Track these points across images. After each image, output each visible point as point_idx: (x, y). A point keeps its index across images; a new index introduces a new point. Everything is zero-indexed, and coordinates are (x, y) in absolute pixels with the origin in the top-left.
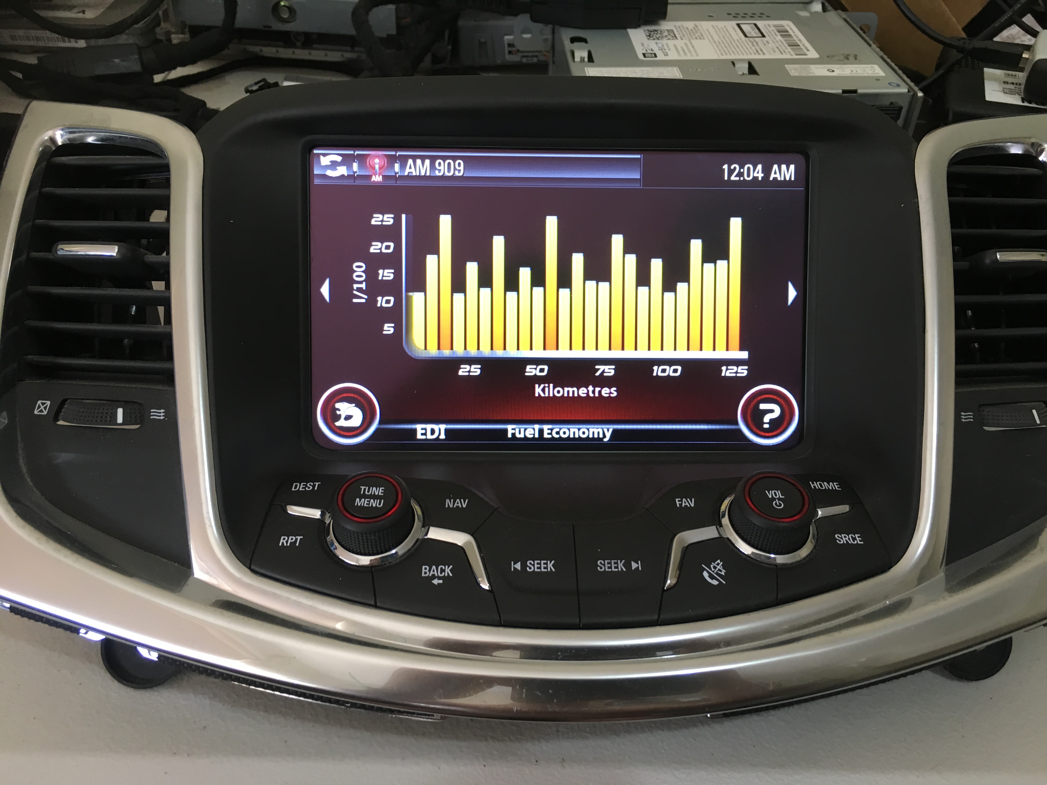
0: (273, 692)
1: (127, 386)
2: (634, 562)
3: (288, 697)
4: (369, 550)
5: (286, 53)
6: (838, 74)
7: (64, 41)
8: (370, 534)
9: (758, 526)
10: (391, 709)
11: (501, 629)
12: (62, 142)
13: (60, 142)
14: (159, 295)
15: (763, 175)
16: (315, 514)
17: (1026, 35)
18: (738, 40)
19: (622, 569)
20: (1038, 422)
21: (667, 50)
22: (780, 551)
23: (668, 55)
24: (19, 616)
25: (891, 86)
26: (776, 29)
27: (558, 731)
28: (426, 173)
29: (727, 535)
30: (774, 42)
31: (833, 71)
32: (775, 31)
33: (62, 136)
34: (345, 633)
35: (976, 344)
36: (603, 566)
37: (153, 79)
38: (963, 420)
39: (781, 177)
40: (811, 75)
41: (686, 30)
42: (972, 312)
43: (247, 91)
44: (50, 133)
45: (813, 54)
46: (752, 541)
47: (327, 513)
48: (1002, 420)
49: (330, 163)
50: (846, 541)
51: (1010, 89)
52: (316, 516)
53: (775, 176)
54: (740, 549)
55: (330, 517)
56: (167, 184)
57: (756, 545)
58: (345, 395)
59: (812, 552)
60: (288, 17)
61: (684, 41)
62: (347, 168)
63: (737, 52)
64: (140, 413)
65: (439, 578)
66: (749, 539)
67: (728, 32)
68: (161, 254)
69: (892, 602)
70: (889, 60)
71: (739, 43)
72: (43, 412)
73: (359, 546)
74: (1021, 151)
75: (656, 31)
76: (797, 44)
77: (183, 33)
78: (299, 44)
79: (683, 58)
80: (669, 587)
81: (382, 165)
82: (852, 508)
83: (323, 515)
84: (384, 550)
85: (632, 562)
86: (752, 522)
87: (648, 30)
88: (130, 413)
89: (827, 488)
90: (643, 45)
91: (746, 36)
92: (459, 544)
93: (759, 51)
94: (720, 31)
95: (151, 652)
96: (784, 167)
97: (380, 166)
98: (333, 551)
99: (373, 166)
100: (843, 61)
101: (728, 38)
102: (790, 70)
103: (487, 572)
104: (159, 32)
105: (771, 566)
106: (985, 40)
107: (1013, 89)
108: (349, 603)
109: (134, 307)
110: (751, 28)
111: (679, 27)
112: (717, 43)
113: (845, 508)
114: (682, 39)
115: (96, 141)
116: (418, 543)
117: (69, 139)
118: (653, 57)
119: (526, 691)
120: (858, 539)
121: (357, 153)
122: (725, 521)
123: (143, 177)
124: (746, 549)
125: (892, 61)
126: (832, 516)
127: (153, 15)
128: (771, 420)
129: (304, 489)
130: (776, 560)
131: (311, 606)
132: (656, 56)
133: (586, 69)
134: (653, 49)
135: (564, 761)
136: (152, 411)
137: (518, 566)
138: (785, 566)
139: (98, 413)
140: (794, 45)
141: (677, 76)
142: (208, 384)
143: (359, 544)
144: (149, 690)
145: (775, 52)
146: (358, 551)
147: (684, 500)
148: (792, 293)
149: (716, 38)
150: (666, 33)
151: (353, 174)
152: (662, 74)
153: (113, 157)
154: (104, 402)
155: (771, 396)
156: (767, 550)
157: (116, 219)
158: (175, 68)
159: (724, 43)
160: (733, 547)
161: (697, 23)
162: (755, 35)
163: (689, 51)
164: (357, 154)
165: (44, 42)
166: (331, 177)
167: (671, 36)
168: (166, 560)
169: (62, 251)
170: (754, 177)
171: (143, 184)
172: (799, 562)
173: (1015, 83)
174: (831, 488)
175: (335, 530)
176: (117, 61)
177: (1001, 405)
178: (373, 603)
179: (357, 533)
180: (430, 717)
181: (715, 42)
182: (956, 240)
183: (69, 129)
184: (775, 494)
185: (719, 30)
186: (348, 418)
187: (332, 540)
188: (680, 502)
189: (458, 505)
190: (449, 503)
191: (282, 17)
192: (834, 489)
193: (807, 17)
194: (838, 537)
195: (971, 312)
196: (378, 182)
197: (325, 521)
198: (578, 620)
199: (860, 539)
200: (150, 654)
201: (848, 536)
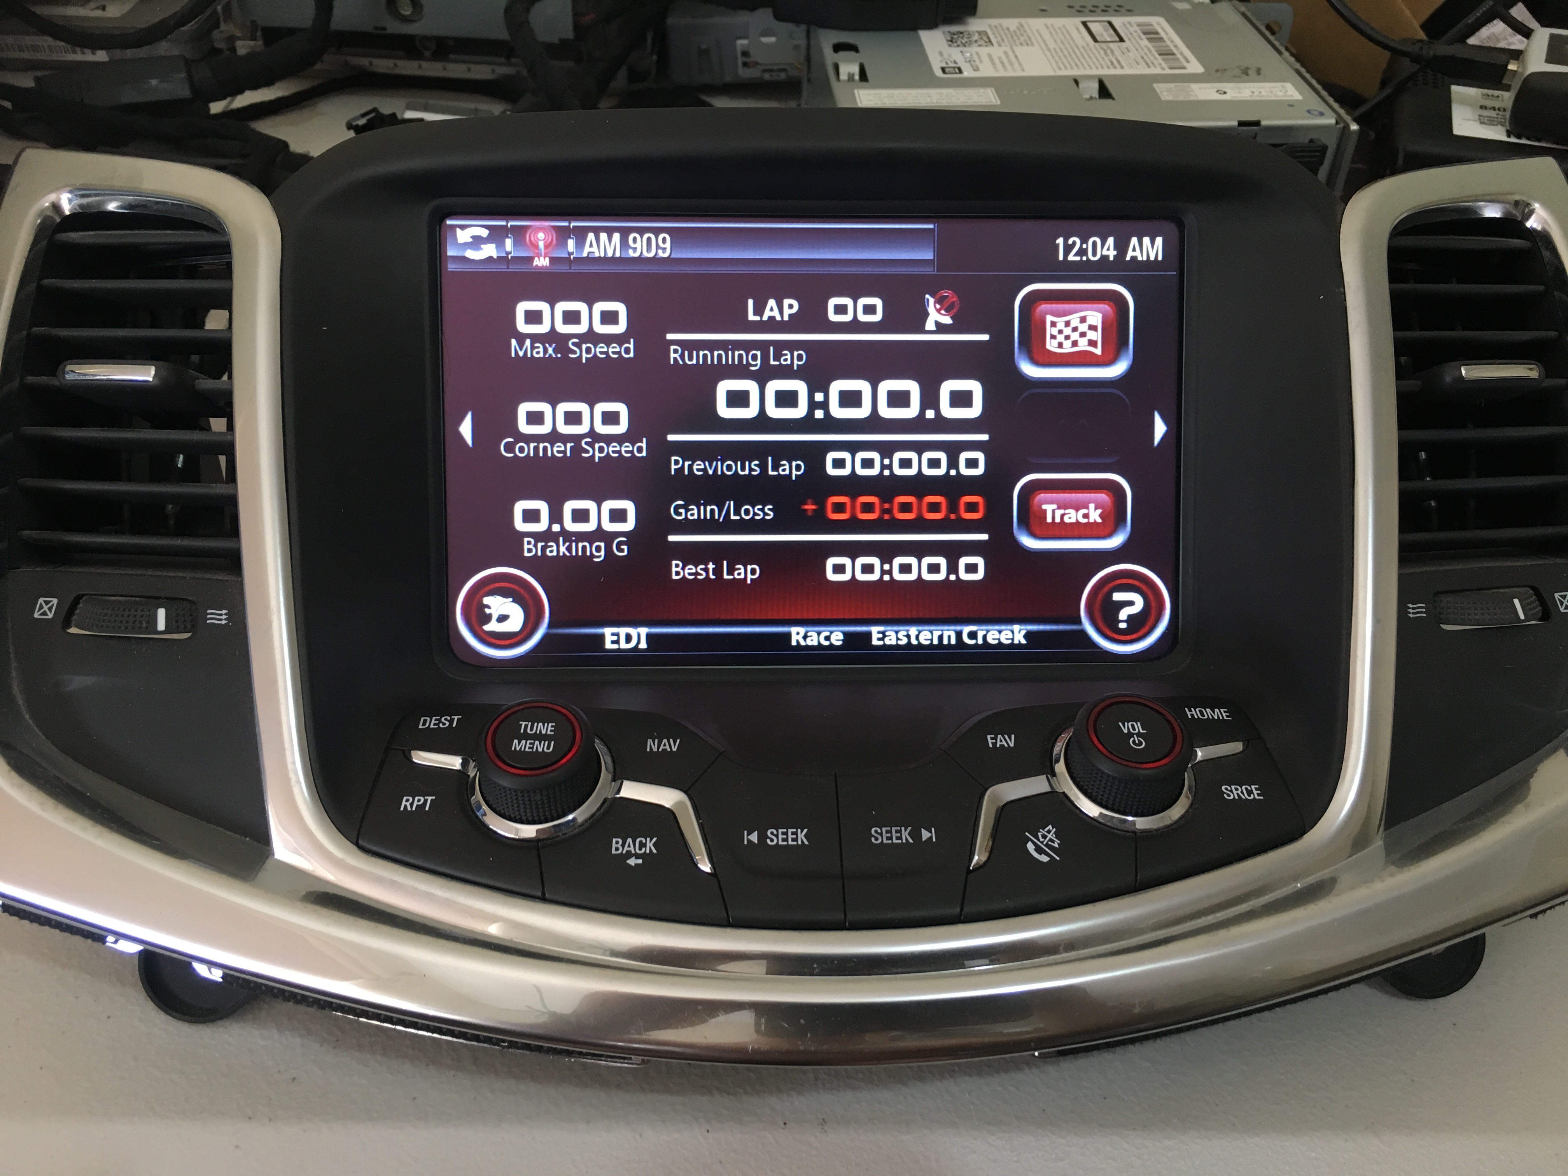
0: (394, 1027)
1: (171, 574)
2: (924, 829)
3: (416, 1034)
4: (533, 816)
5: (408, 68)
6: (1232, 97)
7: (74, 52)
8: (535, 792)
9: (1108, 776)
10: (568, 1050)
11: (729, 931)
12: (70, 211)
13: (67, 209)
14: (219, 438)
15: (1115, 253)
16: (454, 762)
17: (1515, 35)
18: (1083, 47)
19: (907, 839)
20: (1522, 617)
21: (978, 62)
22: (1140, 811)
23: (979, 70)
24: (15, 918)
25: (1312, 116)
26: (1141, 30)
27: (816, 1080)
28: (614, 253)
29: (1062, 789)
30: (1137, 50)
31: (1225, 93)
32: (1140, 32)
33: (70, 201)
34: (499, 939)
35: (1432, 502)
36: (879, 837)
37: (209, 110)
38: (1411, 615)
39: (1142, 256)
40: (1192, 98)
41: (1007, 31)
42: (1427, 455)
43: (350, 126)
44: (52, 197)
45: (1195, 67)
46: (1100, 797)
47: (471, 761)
48: (1469, 614)
49: (471, 240)
50: (1238, 794)
51: (1491, 117)
52: (455, 766)
53: (1134, 254)
54: (1082, 809)
55: (475, 767)
56: (227, 272)
57: (1104, 803)
58: (497, 585)
59: (1187, 812)
60: (410, 15)
61: (1003, 49)
62: (497, 247)
63: (1083, 65)
64: (191, 615)
65: (637, 856)
66: (1094, 794)
67: (1069, 34)
68: (219, 377)
69: (1305, 885)
70: (1308, 76)
71: (1086, 51)
72: (47, 615)
73: (518, 811)
74: (1499, 213)
75: (962, 33)
76: (1170, 52)
77: (253, 38)
78: (427, 54)
79: (1002, 73)
80: (977, 866)
81: (549, 241)
82: (1247, 747)
83: (464, 764)
84: (555, 815)
85: (922, 830)
86: (1098, 769)
87: (949, 32)
88: (177, 615)
89: (1211, 717)
90: (941, 54)
91: (1095, 40)
92: (667, 806)
93: (1115, 62)
94: (1057, 33)
95: (213, 970)
96: (1146, 240)
97: (546, 244)
98: (481, 817)
99: (536, 244)
100: (1239, 77)
101: (1069, 44)
102: (1161, 91)
103: (709, 846)
104: (218, 38)
105: (1128, 834)
106: (1452, 44)
107: (1494, 118)
108: (506, 895)
109: (181, 457)
110: (1104, 27)
111: (996, 27)
112: (1053, 51)
113: (1236, 747)
114: (1000, 45)
115: (121, 209)
116: (606, 805)
117: (81, 206)
118: (956, 73)
119: (766, 1021)
120: (1255, 792)
121: (510, 224)
122: (1060, 767)
123: (193, 261)
124: (1091, 809)
125: (1313, 77)
126: (1218, 758)
127: (208, 12)
128: (1130, 617)
129: (437, 727)
130: (1135, 825)
131: (447, 900)
132: (960, 71)
133: (856, 91)
134: (957, 61)
135: (825, 1123)
136: (208, 611)
137: (754, 837)
138: (1148, 834)
139: (129, 616)
140: (1167, 54)
141: (991, 102)
142: (292, 572)
143: (518, 807)
144: (210, 1025)
145: (1138, 64)
146: (518, 817)
147: (999, 736)
148: (1160, 428)
149: (1052, 45)
150: (976, 37)
151: (505, 255)
152: (969, 99)
153: (146, 232)
154: (138, 599)
155: (1130, 581)
156: (1122, 810)
157: (153, 326)
158: (241, 91)
159: (1062, 51)
160: (1071, 805)
161: (1023, 21)
162: (1108, 39)
163: (1011, 64)
164: (511, 226)
165: (43, 53)
166: (473, 260)
167: (984, 40)
168: (232, 834)
169: (73, 374)
170: (1102, 256)
171: (192, 273)
172: (1168, 827)
173: (1497, 108)
174: (1216, 718)
175: (483, 787)
176: (154, 82)
177: (1468, 593)
178: (539, 894)
179: (515, 791)
180: (626, 1061)
181: (1049, 50)
182: (1400, 348)
183: (80, 191)
184: (1133, 728)
185: (1055, 30)
186: (502, 618)
187: (479, 801)
188: (994, 741)
189: (664, 748)
190: (652, 745)
191: (400, 13)
192: (1221, 718)
193: (1188, 10)
194: (1226, 789)
195: (1425, 455)
196: (542, 268)
197: (469, 774)
198: (843, 915)
199: (1259, 792)
200: (211, 972)
201: (1241, 788)
